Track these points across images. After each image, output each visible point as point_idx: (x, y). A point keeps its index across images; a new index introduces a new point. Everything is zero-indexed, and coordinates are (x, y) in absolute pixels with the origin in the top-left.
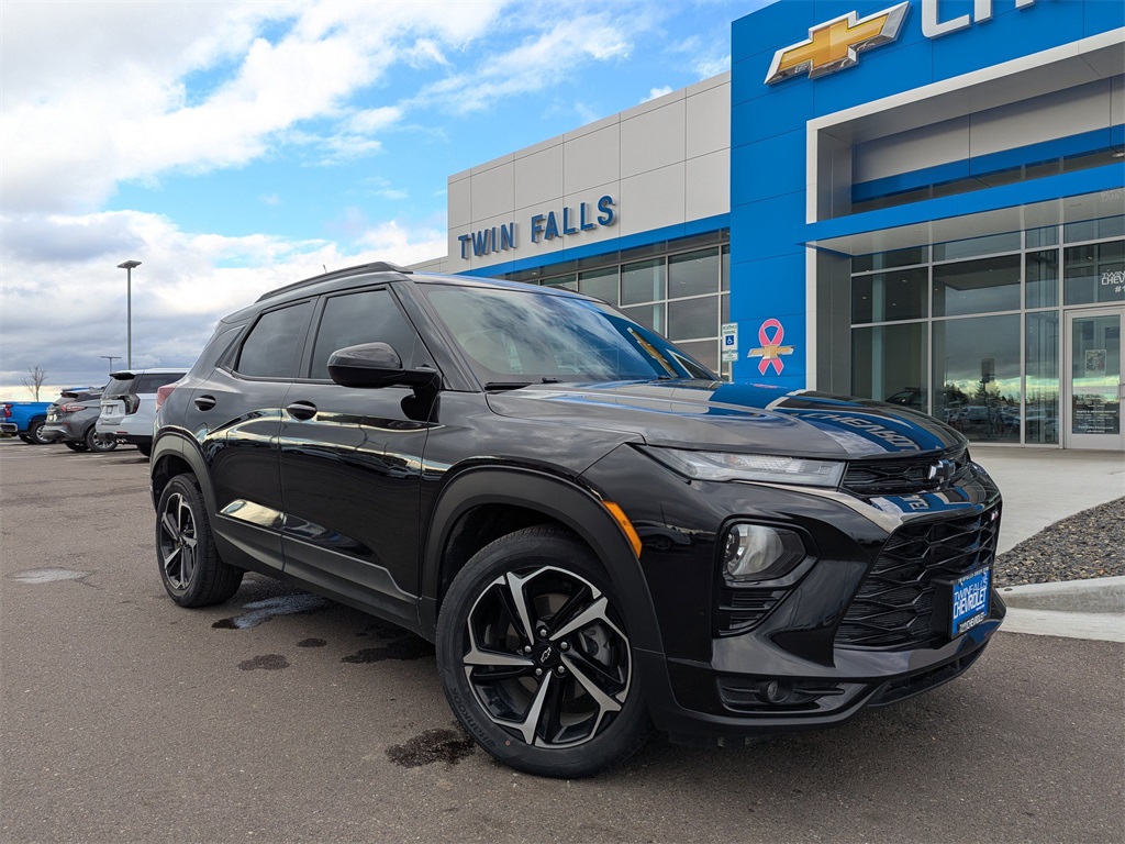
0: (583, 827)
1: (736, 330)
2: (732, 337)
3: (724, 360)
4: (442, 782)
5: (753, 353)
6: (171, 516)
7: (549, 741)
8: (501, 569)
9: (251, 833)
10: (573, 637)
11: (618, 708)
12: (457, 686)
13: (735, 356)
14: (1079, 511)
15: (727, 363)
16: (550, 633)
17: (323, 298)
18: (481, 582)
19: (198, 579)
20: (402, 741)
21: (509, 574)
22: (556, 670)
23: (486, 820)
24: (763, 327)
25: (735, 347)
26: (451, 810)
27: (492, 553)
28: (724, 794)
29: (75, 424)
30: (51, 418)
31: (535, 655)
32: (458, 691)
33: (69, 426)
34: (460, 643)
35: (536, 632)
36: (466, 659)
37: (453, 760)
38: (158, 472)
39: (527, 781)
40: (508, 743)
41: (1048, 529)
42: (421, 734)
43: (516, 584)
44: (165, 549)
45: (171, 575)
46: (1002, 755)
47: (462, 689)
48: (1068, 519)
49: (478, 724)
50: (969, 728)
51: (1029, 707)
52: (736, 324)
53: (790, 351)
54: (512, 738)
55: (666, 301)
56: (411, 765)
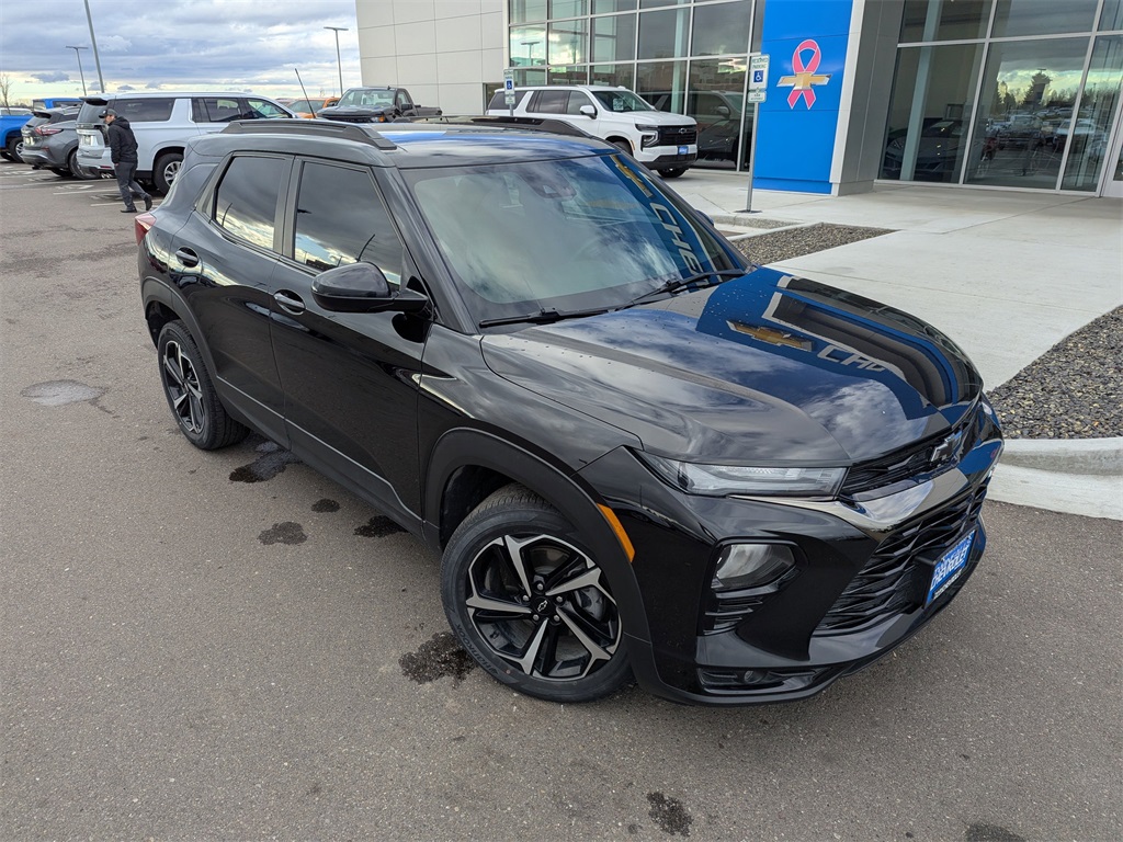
0: (573, 764)
1: (767, 64)
2: (761, 73)
3: (750, 100)
4: (450, 703)
5: (784, 82)
6: (172, 360)
7: (545, 673)
8: (500, 531)
9: (286, 764)
10: (569, 596)
11: (609, 658)
12: (460, 623)
13: (763, 96)
14: (1093, 319)
15: (753, 105)
16: (547, 589)
17: (299, 160)
18: (480, 541)
19: (209, 429)
20: (413, 647)
21: (507, 537)
22: (551, 619)
23: (490, 753)
24: (798, 50)
25: (763, 85)
26: (459, 739)
27: (490, 517)
28: (699, 724)
29: (54, 148)
30: (27, 140)
31: (533, 604)
32: (462, 626)
33: (49, 150)
34: (462, 588)
35: (533, 586)
36: (468, 602)
37: (460, 674)
38: (151, 312)
39: (525, 703)
40: (508, 672)
41: (1056, 349)
42: (430, 639)
43: (515, 547)
44: (174, 390)
45: (182, 416)
46: (955, 679)
47: (466, 626)
48: (1079, 333)
49: (481, 655)
50: (930, 642)
51: (989, 612)
52: (767, 57)
53: (825, 81)
54: (512, 668)
55: (689, 59)
56: (421, 679)
